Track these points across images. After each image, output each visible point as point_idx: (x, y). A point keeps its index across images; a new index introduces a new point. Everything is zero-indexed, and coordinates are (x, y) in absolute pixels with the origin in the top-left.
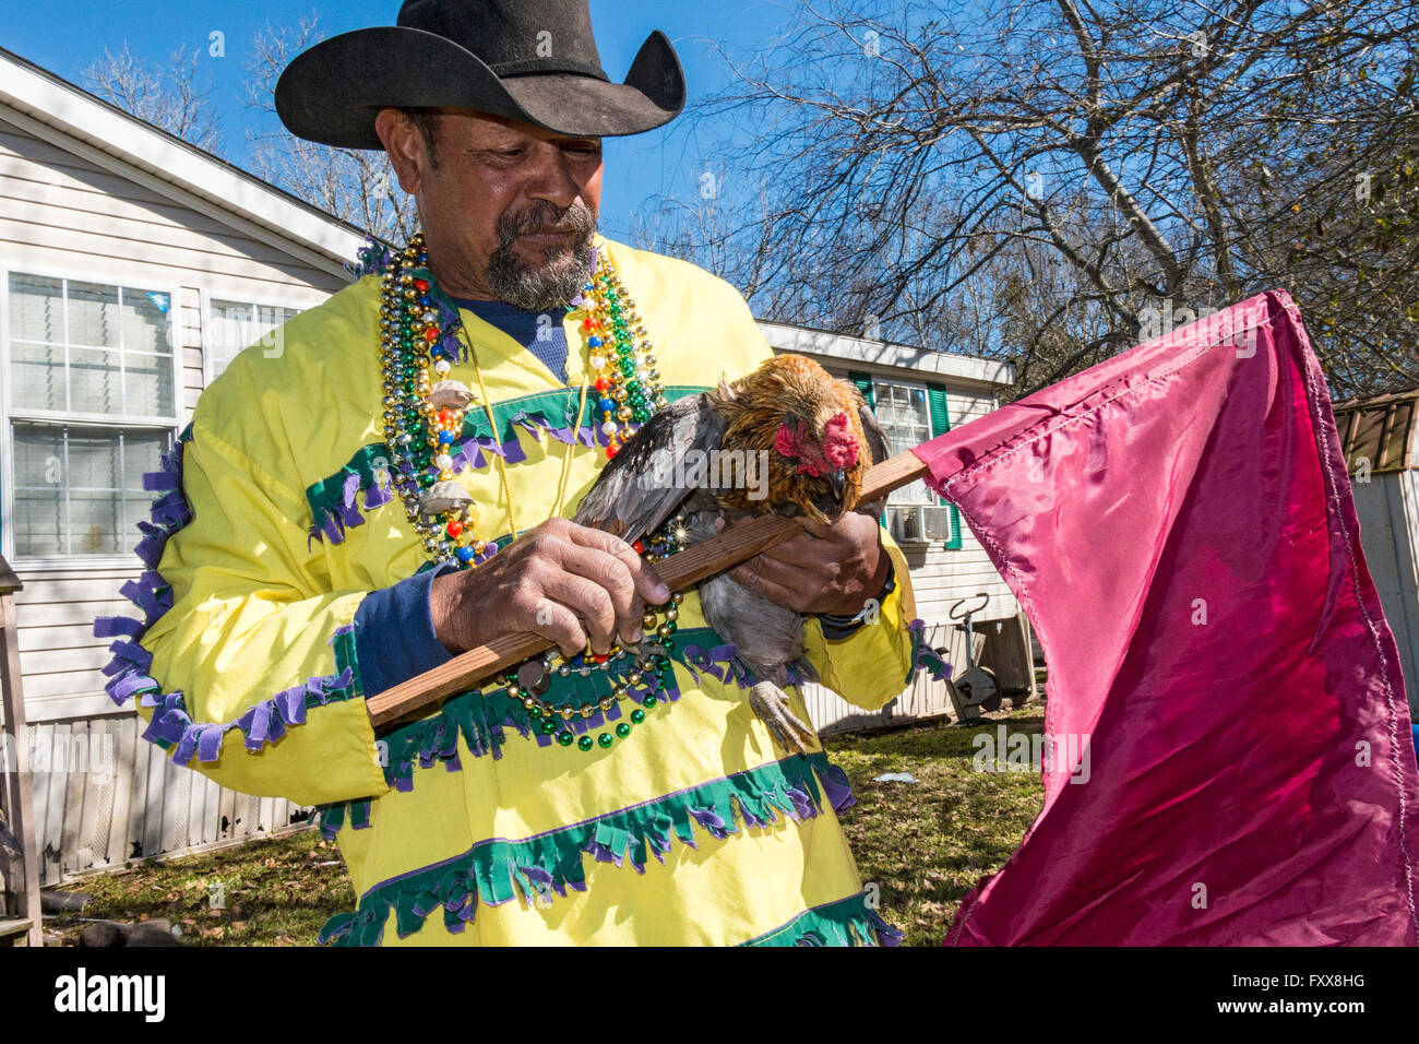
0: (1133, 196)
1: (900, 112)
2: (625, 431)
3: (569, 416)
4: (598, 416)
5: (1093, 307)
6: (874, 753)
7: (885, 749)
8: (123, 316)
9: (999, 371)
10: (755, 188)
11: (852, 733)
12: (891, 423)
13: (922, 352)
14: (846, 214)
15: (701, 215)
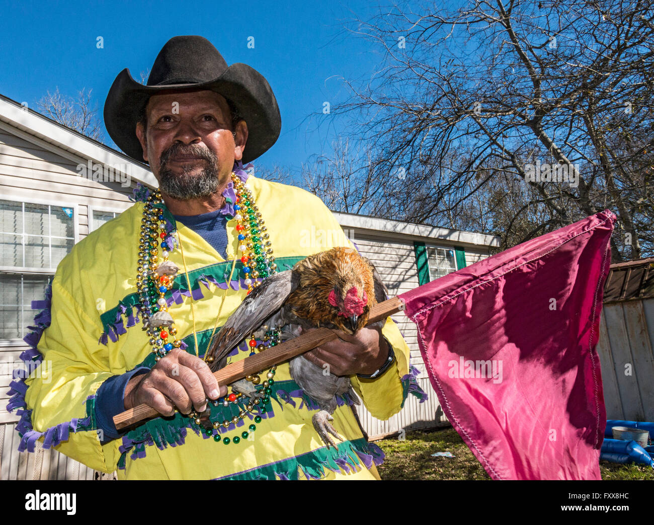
0: (560, 149)
1: (438, 109)
2: (256, 283)
3: (226, 276)
4: (242, 276)
5: (541, 206)
6: (431, 441)
7: (437, 439)
8: (51, 220)
9: (493, 240)
10: (364, 149)
11: (419, 430)
12: (436, 268)
13: (452, 231)
14: (411, 161)
15: (337, 164)
